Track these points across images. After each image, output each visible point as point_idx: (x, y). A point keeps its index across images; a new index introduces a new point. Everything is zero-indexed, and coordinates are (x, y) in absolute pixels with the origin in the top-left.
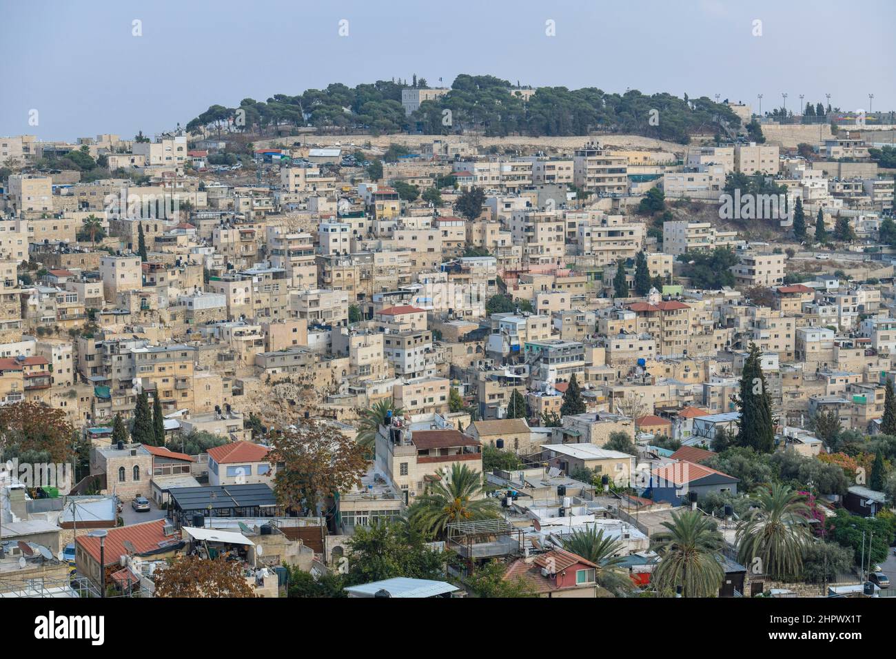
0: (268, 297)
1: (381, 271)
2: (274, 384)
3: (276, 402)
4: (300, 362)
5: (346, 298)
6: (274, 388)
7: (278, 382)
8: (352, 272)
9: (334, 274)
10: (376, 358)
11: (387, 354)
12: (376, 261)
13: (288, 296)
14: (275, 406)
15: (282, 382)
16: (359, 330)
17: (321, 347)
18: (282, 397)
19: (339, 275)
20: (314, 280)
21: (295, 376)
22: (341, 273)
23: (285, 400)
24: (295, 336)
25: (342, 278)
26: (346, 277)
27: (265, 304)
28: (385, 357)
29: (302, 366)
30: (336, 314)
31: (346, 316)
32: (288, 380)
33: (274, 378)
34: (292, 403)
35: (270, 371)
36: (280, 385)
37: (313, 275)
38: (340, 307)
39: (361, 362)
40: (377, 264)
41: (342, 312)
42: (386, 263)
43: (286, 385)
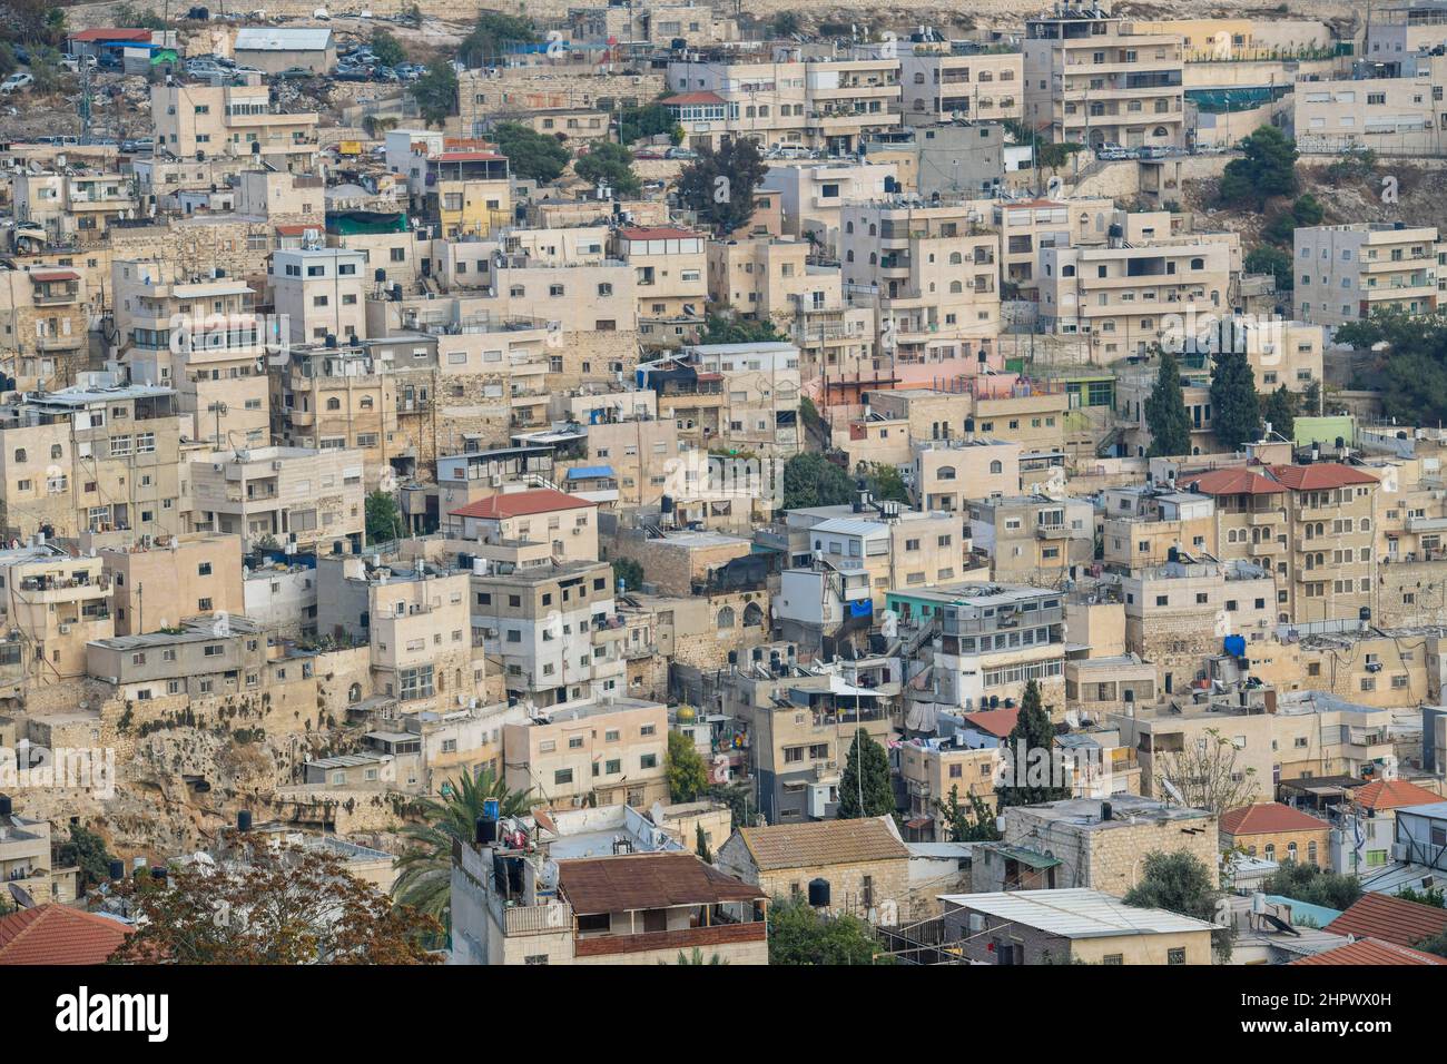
0: (124, 473)
1: (459, 391)
2: (145, 730)
3: (154, 786)
4: (224, 663)
5: (356, 470)
6: (143, 742)
7: (157, 726)
8: (374, 395)
9: (321, 400)
10: (448, 646)
11: (482, 634)
12: (444, 360)
13: (183, 470)
14: (150, 796)
15: (170, 725)
16: (397, 565)
17: (283, 618)
18: (169, 768)
19: (334, 404)
20: (261, 418)
21: (207, 707)
22: (341, 396)
23: (178, 778)
24: (205, 588)
25: (342, 411)
26: (356, 409)
27: (111, 492)
28: (476, 644)
29: (230, 674)
30: (328, 519)
31: (358, 524)
32: (186, 718)
33: (143, 714)
34: (200, 785)
35: (131, 693)
36: (164, 733)
37: (257, 404)
38: (338, 499)
39: (403, 660)
40: (446, 369)
41: (347, 513)
42: (475, 367)
43: (181, 733)
